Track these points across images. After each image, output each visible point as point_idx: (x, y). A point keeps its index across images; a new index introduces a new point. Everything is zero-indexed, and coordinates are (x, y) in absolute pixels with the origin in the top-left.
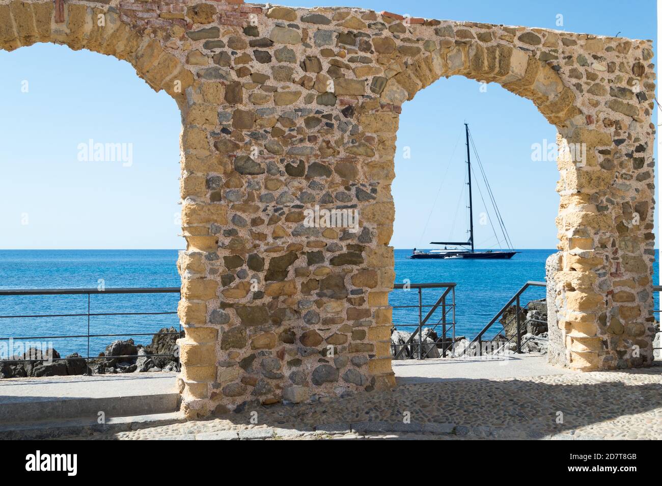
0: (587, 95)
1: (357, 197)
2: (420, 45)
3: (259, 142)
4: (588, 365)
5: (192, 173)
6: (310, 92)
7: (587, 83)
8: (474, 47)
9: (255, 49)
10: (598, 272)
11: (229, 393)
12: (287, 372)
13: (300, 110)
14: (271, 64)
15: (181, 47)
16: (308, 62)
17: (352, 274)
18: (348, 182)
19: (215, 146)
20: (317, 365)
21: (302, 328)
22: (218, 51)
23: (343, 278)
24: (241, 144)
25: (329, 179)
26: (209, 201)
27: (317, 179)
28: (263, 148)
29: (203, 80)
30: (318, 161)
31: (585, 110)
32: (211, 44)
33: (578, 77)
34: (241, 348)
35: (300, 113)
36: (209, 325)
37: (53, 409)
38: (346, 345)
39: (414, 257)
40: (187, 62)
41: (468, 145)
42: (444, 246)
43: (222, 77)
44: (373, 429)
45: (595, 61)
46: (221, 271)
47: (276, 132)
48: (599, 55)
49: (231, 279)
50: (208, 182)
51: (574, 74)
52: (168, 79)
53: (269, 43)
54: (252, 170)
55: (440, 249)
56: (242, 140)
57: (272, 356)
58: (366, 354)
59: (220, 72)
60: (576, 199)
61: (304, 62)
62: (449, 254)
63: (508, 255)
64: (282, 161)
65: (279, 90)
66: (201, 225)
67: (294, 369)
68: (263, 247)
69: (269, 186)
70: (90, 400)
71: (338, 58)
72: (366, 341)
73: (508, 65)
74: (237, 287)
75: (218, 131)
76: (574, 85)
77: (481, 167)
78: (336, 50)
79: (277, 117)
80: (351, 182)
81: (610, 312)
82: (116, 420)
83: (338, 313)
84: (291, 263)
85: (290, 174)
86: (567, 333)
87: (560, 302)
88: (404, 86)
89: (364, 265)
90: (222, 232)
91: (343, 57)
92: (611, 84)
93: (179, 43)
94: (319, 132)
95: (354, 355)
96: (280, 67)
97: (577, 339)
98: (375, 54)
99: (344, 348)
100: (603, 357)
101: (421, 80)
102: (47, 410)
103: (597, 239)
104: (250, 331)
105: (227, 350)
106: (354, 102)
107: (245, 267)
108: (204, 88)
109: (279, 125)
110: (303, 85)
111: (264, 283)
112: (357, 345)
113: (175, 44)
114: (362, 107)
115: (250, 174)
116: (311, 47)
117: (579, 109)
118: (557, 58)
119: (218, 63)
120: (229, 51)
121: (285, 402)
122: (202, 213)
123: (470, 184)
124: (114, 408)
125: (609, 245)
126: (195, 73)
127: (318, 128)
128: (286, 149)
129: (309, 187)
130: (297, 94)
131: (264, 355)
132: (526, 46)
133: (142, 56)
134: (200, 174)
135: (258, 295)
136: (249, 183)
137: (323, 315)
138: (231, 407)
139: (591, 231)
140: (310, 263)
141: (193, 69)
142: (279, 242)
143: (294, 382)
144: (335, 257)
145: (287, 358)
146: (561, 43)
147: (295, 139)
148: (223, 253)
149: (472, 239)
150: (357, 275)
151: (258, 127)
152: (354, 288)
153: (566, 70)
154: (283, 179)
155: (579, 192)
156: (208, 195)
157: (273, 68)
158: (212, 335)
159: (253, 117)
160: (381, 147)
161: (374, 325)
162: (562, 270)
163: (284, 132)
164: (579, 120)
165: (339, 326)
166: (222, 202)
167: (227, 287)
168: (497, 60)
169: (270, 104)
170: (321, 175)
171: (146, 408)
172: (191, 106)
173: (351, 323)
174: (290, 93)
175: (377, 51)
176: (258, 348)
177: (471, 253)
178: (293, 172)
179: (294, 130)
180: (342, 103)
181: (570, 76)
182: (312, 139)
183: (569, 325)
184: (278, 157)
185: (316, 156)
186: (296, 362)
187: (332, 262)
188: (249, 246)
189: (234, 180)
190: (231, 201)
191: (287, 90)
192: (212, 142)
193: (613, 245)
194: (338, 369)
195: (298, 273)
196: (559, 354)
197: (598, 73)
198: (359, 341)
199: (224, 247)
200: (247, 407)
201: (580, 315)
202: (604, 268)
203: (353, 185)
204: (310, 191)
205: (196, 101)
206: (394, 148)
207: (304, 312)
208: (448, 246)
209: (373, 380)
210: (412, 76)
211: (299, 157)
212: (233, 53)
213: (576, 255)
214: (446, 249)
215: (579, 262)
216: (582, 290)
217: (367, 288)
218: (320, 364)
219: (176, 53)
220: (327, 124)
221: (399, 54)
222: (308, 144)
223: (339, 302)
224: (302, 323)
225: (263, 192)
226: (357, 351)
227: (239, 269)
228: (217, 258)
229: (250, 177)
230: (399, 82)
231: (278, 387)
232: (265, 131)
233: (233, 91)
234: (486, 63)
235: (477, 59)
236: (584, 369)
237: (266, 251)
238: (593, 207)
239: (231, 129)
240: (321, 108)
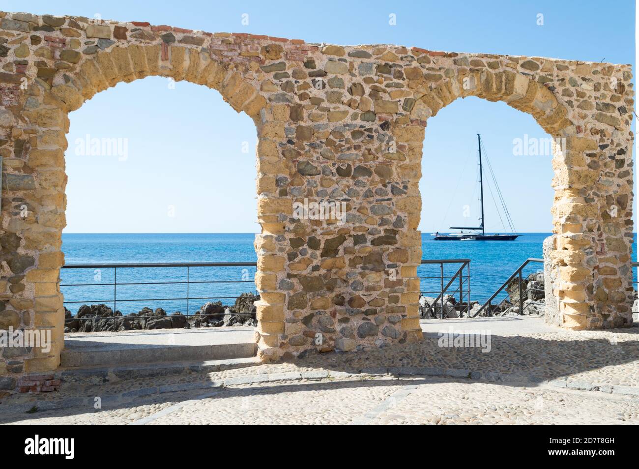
0: (577, 110)
1: (392, 192)
2: (442, 73)
3: (316, 150)
4: (578, 325)
5: (265, 174)
6: (355, 111)
7: (577, 100)
8: (485, 74)
9: (313, 78)
10: (586, 251)
11: (294, 343)
12: (338, 327)
13: (347, 125)
14: (325, 90)
15: (257, 78)
16: (354, 88)
17: (388, 252)
18: (385, 181)
19: (283, 154)
20: (362, 322)
21: (350, 294)
22: (284, 80)
23: (381, 255)
24: (302, 152)
25: (370, 179)
26: (278, 196)
27: (361, 178)
28: (319, 155)
29: (273, 103)
30: (362, 164)
31: (575, 122)
32: (279, 76)
33: (570, 95)
34: (303, 309)
35: (347, 128)
36: (279, 291)
37: (161, 354)
38: (384, 307)
39: (436, 239)
40: (261, 89)
41: (480, 150)
42: (461, 230)
43: (288, 100)
44: (405, 372)
45: (584, 82)
46: (287, 249)
47: (329, 142)
48: (587, 77)
49: (295, 256)
50: (278, 182)
51: (566, 93)
52: (246, 102)
53: (323, 74)
54: (310, 172)
55: (458, 233)
56: (303, 149)
57: (326, 315)
58: (400, 315)
59: (286, 96)
60: (568, 192)
61: (351, 88)
62: (464, 237)
63: (512, 238)
64: (334, 165)
65: (332, 110)
66: (272, 214)
67: (344, 325)
68: (319, 231)
69: (324, 184)
70: (189, 347)
71: (377, 84)
72: (399, 304)
73: (512, 87)
74: (300, 262)
75: (285, 142)
76: (566, 102)
77: (491, 169)
78: (376, 78)
79: (330, 131)
80: (387, 181)
81: (597, 283)
82: (208, 363)
83: (377, 282)
84: (341, 243)
85: (340, 175)
86: (561, 299)
87: (555, 274)
88: (429, 105)
89: (397, 246)
90: (288, 219)
91: (381, 83)
92: (597, 101)
93: (255, 75)
94: (362, 142)
95: (390, 315)
96: (332, 92)
97: (569, 304)
98: (406, 80)
99: (383, 310)
100: (590, 319)
101: (442, 100)
102: (157, 354)
103: (585, 224)
104: (310, 295)
105: (292, 310)
106: (389, 119)
107: (306, 246)
108: (274, 110)
109: (331, 137)
110: (350, 105)
111: (320, 258)
112: (392, 307)
113: (252, 75)
114: (396, 122)
115: (309, 175)
116: (356, 76)
117: (570, 121)
118: (552, 80)
119: (285, 90)
120: (293, 80)
121: (337, 351)
122: (273, 205)
123: (481, 181)
124: (207, 354)
125: (595, 230)
126: (267, 98)
127: (362, 139)
128: (337, 155)
129: (355, 184)
130: (345, 113)
131: (320, 314)
132: (527, 72)
133: (227, 85)
134: (271, 175)
135: (316, 268)
136: (309, 182)
137: (366, 284)
138: (295, 354)
139: (580, 219)
140: (355, 244)
141: (266, 95)
142: (332, 227)
143: (344, 335)
144: (375, 239)
145: (338, 316)
146: (555, 69)
147: (343, 148)
148: (289, 236)
149: (483, 224)
150: (392, 253)
151: (316, 138)
152: (390, 263)
153: (559, 90)
154: (334, 178)
155: (570, 187)
156: (278, 192)
157: (326, 93)
158: (281, 299)
159: (312, 131)
160: (411, 153)
161: (406, 291)
162: (556, 249)
163: (336, 142)
164: (571, 130)
165: (378, 292)
166: (288, 197)
167: (292, 262)
168: (503, 84)
169: (325, 121)
170: (364, 176)
171: (231, 354)
172: (265, 123)
173: (388, 290)
174: (340, 112)
175: (408, 78)
176: (316, 309)
177: (482, 236)
178: (343, 173)
179: (343, 140)
180: (380, 119)
181: (563, 95)
182: (357, 147)
183: (562, 293)
184: (331, 162)
185: (360, 161)
186: (345, 320)
187: (373, 242)
188: (308, 230)
189: (297, 180)
190: (295, 196)
191: (337, 110)
192: (280, 150)
193: (599, 229)
194: (378, 326)
195: (346, 251)
196: (554, 316)
197: (586, 92)
198: (393, 304)
199: (289, 231)
200: (307, 354)
201: (571, 285)
202: (591, 248)
203: (389, 183)
204: (355, 188)
205: (268, 119)
206: (421, 154)
207: (351, 282)
208: (464, 230)
209: (405, 335)
210: (435, 97)
211: (347, 162)
212: (296, 82)
213: (567, 237)
214: (462, 232)
215: (570, 243)
216: (573, 265)
217: (400, 263)
218: (363, 322)
219: (253, 83)
220: (369, 136)
221: (425, 81)
222: (353, 152)
223: (378, 274)
224: (349, 290)
225: (320, 189)
226: (392, 312)
227: (301, 248)
228: (284, 239)
229: (309, 177)
230: (424, 102)
231: (331, 339)
232: (321, 142)
233: (296, 111)
234: (494, 86)
235: (488, 82)
236: (575, 329)
237: (321, 234)
238: (582, 199)
239: (295, 140)
240: (364, 123)
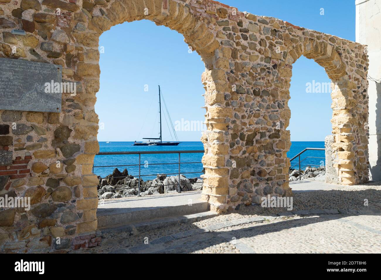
0: (350, 66)
1: (278, 106)
2: (298, 38)
3: (244, 78)
4: (351, 183)
5: (219, 92)
6: (262, 56)
7: (350, 62)
8: (315, 42)
9: (242, 33)
10: (353, 143)
11: (233, 200)
12: (254, 190)
13: (258, 64)
14: (248, 41)
15: (215, 29)
16: (262, 42)
17: (276, 143)
18: (275, 99)
19: (228, 79)
20: (265, 186)
21: (259, 168)
22: (228, 32)
23: (272, 145)
24: (238, 79)
25: (269, 98)
26: (225, 106)
27: (265, 97)
28: (245, 82)
29: (224, 46)
30: (265, 89)
31: (348, 73)
32: (226, 29)
33: (347, 59)
34: (237, 178)
35: (259, 66)
36: (226, 167)
37: (156, 213)
38: (276, 176)
40: (217, 36)
41: (160, 95)
42: (149, 140)
43: (231, 45)
45: (352, 52)
46: (229, 140)
47: (251, 74)
48: (353, 50)
49: (234, 145)
50: (225, 97)
52: (209, 44)
53: (247, 31)
54: (242, 92)
55: (147, 141)
56: (238, 77)
57: (249, 182)
58: (282, 180)
59: (230, 43)
60: (344, 111)
61: (260, 42)
62: (151, 144)
63: (176, 144)
64: (252, 88)
65: (251, 54)
66: (222, 118)
67: (256, 188)
68: (245, 130)
69: (247, 100)
70: (172, 207)
71: (272, 41)
72: (282, 174)
73: (326, 51)
74: (236, 149)
75: (229, 72)
76: (346, 62)
77: (165, 105)
78: (271, 37)
79: (251, 67)
80: (276, 100)
81: (357, 160)
82: (190, 217)
83: (272, 161)
84: (254, 137)
85: (255, 95)
86: (339, 169)
87: (334, 156)
88: (293, 57)
89: (280, 139)
90: (231, 121)
91: (273, 41)
92: (357, 63)
93: (214, 27)
94: (265, 75)
95: (278, 180)
96: (251, 43)
97: (345, 172)
98: (284, 41)
99: (275, 178)
100: (355, 179)
101: (298, 55)
102: (154, 214)
103: (352, 128)
104: (240, 170)
105: (232, 179)
106: (277, 62)
107: (239, 139)
108: (224, 50)
109: (251, 71)
110: (260, 52)
111: (245, 147)
112: (279, 176)
113: (212, 26)
114: (280, 65)
115: (241, 94)
116: (262, 35)
117: (346, 73)
118: (340, 50)
119: (229, 38)
120: (233, 33)
121: (253, 204)
122: (224, 112)
123: (160, 112)
124: (182, 211)
125: (356, 132)
126: (220, 43)
127: (264, 73)
128: (254, 82)
129: (262, 101)
130: (258, 56)
131: (246, 181)
132: (331, 43)
133: (197, 31)
134: (222, 93)
135: (244, 153)
136: (240, 98)
137: (267, 162)
138: (234, 207)
139: (351, 125)
140: (261, 138)
141: (219, 40)
142: (251, 127)
143: (258, 194)
144: (270, 135)
145: (254, 183)
146: (342, 44)
147: (257, 78)
148: (231, 132)
149: (161, 137)
150: (278, 143)
151: (244, 71)
152: (278, 149)
153: (343, 55)
154: (252, 96)
155: (346, 108)
156: (225, 103)
157: (248, 43)
158: (226, 172)
159: (243, 66)
160: (286, 84)
161: (285, 166)
162: (335, 142)
163: (253, 74)
164: (346, 77)
165: (273, 167)
166: (230, 107)
167: (232, 149)
168: (323, 48)
169: (248, 61)
170: (266, 96)
171: (196, 210)
172: (218, 59)
173: (277, 165)
174: (256, 56)
176: (244, 178)
177: (160, 143)
178: (256, 93)
179: (257, 73)
180: (273, 62)
181: (345, 58)
182: (263, 78)
183: (340, 166)
184: (251, 86)
185: (264, 86)
186: (257, 185)
187: (269, 137)
188: (240, 128)
189: (235, 97)
190: (233, 107)
191: (254, 54)
192: (227, 77)
193: (357, 131)
194: (273, 187)
195: (257, 141)
196: (333, 179)
197: (353, 57)
198: (280, 174)
199: (231, 129)
200: (240, 207)
201: (348, 161)
202: (354, 141)
203: (277, 101)
204: (262, 103)
205: (220, 56)
206: (290, 85)
207: (260, 161)
208: (150, 140)
209: (285, 192)
210: (295, 52)
211: (258, 87)
212: (234, 34)
213: (344, 135)
214: (149, 141)
215: (346, 138)
216: (348, 150)
217: (282, 149)
218: (266, 185)
219: (212, 31)
220: (268, 72)
221: (291, 42)
222: (261, 81)
223: (272, 156)
224: (259, 166)
225: (245, 103)
226: (279, 179)
227: (236, 140)
228: (229, 134)
229: (240, 95)
230: (291, 55)
231: (251, 197)
232: (246, 73)
233: (235, 53)
234: (320, 49)
235: (316, 47)
236: (350, 185)
237: (247, 131)
238: (351, 115)
239: (234, 71)
240: (266, 64)
